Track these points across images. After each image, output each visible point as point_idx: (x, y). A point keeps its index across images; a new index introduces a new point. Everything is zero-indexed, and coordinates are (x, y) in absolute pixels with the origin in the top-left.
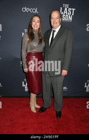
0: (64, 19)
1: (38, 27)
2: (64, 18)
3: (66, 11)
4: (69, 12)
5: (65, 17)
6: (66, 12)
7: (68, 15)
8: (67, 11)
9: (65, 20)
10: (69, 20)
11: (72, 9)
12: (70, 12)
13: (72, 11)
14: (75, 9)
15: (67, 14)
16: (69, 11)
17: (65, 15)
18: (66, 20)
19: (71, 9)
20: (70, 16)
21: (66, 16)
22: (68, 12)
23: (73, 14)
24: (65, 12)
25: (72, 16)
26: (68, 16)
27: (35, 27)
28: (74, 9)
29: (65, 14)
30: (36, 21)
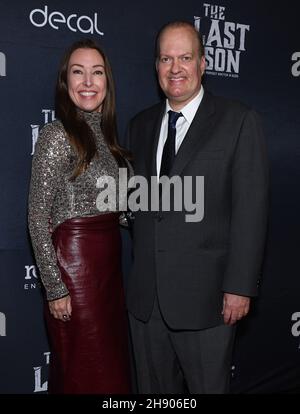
3: (214, 34)
5: (213, 57)
6: (218, 38)
7: (226, 49)
8: (218, 33)
9: (214, 70)
10: (229, 70)
11: (239, 26)
14: (248, 27)
16: (227, 32)
18: (217, 68)
19: (232, 25)
25: (238, 53)
28: (244, 28)
30: (88, 71)
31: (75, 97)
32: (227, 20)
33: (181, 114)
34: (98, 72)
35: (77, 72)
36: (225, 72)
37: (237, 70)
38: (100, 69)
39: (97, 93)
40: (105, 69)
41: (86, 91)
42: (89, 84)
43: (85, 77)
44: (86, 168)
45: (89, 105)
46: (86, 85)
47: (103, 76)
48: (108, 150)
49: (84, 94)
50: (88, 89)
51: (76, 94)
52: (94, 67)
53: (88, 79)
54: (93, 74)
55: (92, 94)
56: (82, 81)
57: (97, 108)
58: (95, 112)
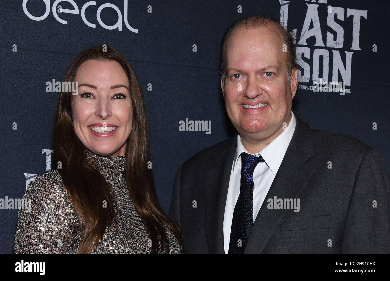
0: (307, 75)
1: (123, 134)
2: (306, 67)
3: (311, 26)
4: (335, 33)
5: (310, 62)
6: (317, 32)
7: (330, 50)
8: (317, 25)
9: (311, 83)
11: (350, 12)
12: (340, 31)
13: (347, 24)
14: (364, 13)
15: (319, 42)
16: (331, 23)
17: (307, 52)
19: (340, 11)
20: (337, 55)
21: (317, 53)
22: (325, 29)
23: (356, 46)
24: (306, 34)
25: (349, 55)
26: (325, 53)
27: (97, 135)
28: (359, 15)
29: (311, 42)
30: (104, 94)
31: (83, 135)
33: (260, 159)
34: (119, 96)
37: (347, 81)
38: (123, 91)
39: (117, 127)
40: (130, 90)
41: (101, 125)
42: (104, 114)
43: (99, 104)
44: (97, 244)
45: (105, 146)
46: (101, 116)
47: (127, 102)
48: (134, 215)
49: (97, 129)
51: (86, 130)
52: (113, 87)
53: (104, 107)
54: (112, 98)
55: (110, 129)
56: (94, 110)
57: (118, 150)
58: (115, 156)
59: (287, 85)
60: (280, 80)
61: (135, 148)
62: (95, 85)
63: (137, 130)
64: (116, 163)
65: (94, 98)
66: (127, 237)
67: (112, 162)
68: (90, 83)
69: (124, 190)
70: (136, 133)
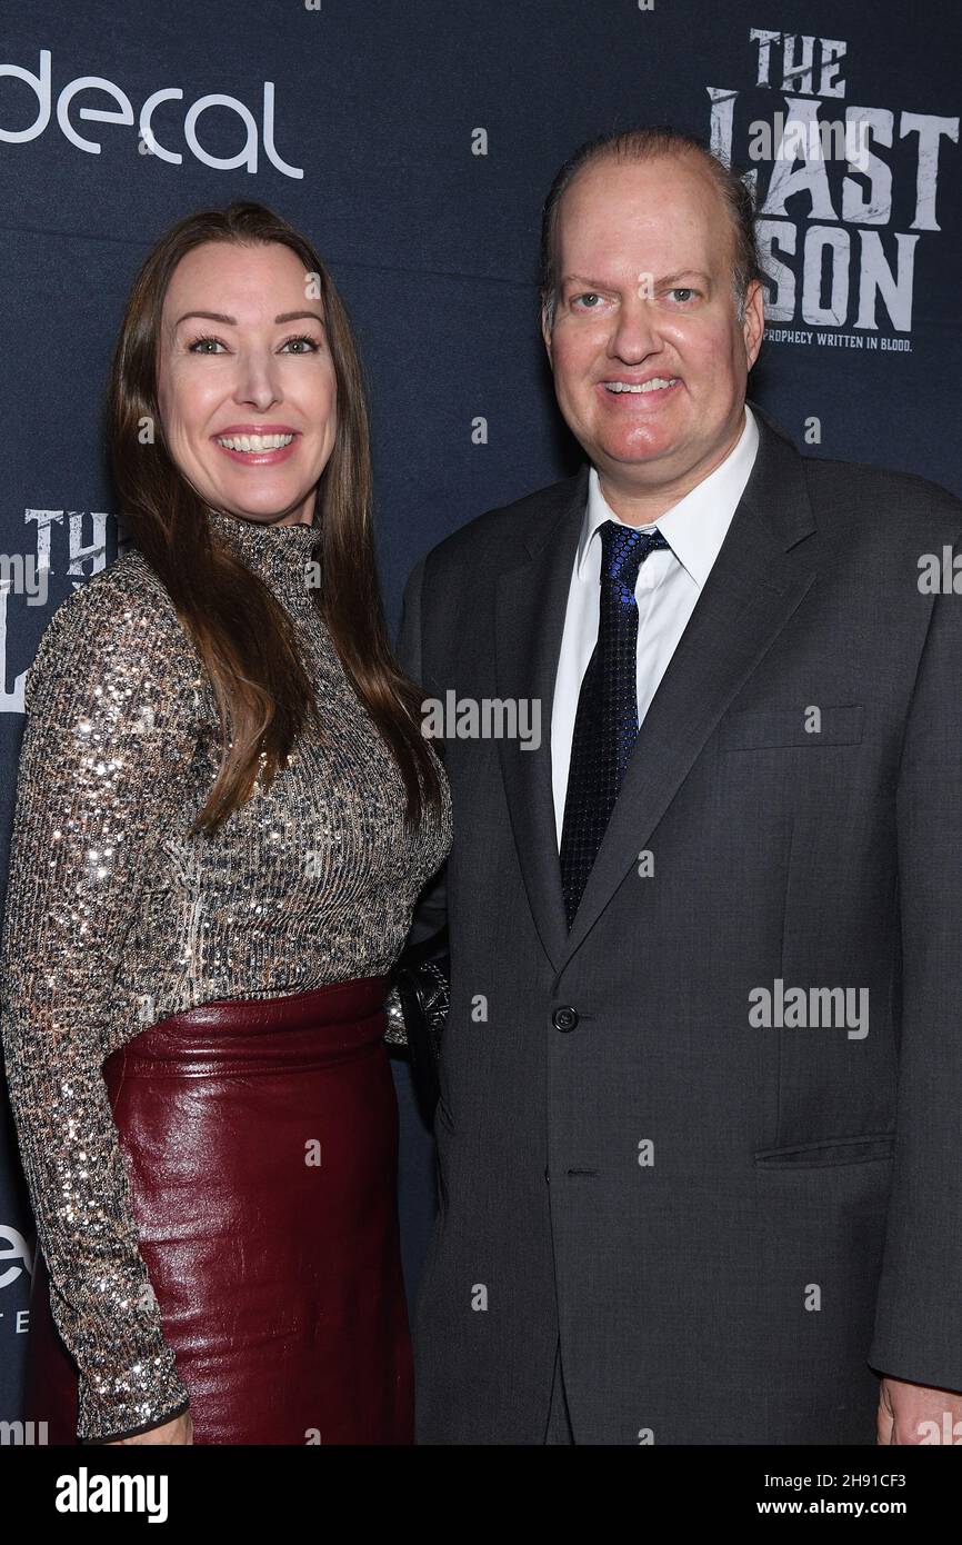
4: (865, 183)
5: (796, 263)
6: (814, 179)
7: (854, 229)
9: (798, 323)
10: (867, 320)
11: (910, 122)
13: (901, 156)
14: (950, 126)
15: (822, 207)
17: (786, 234)
18: (813, 313)
19: (881, 119)
20: (872, 243)
21: (816, 238)
23: (926, 217)
24: (784, 184)
25: (907, 244)
26: (840, 239)
28: (930, 129)
29: (799, 207)
30: (256, 340)
31: (199, 463)
32: (858, 97)
33: (658, 542)
34: (297, 345)
35: (204, 346)
36: (849, 327)
37: (902, 319)
38: (310, 328)
39: (295, 434)
40: (328, 327)
42: (263, 396)
43: (246, 366)
44: (268, 780)
45: (266, 491)
46: (253, 404)
47: (323, 360)
49: (243, 443)
50: (257, 420)
51: (207, 451)
52: (282, 319)
53: (260, 376)
54: (279, 352)
55: (278, 441)
56: (232, 387)
57: (298, 505)
58: (289, 522)
59: (735, 327)
60: (715, 311)
61: (346, 493)
62: (229, 312)
63: (348, 440)
64: (291, 542)
65: (228, 351)
66: (347, 762)
67: (278, 540)
68: (214, 310)
69: (316, 622)
70: (348, 450)
